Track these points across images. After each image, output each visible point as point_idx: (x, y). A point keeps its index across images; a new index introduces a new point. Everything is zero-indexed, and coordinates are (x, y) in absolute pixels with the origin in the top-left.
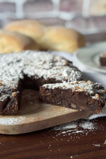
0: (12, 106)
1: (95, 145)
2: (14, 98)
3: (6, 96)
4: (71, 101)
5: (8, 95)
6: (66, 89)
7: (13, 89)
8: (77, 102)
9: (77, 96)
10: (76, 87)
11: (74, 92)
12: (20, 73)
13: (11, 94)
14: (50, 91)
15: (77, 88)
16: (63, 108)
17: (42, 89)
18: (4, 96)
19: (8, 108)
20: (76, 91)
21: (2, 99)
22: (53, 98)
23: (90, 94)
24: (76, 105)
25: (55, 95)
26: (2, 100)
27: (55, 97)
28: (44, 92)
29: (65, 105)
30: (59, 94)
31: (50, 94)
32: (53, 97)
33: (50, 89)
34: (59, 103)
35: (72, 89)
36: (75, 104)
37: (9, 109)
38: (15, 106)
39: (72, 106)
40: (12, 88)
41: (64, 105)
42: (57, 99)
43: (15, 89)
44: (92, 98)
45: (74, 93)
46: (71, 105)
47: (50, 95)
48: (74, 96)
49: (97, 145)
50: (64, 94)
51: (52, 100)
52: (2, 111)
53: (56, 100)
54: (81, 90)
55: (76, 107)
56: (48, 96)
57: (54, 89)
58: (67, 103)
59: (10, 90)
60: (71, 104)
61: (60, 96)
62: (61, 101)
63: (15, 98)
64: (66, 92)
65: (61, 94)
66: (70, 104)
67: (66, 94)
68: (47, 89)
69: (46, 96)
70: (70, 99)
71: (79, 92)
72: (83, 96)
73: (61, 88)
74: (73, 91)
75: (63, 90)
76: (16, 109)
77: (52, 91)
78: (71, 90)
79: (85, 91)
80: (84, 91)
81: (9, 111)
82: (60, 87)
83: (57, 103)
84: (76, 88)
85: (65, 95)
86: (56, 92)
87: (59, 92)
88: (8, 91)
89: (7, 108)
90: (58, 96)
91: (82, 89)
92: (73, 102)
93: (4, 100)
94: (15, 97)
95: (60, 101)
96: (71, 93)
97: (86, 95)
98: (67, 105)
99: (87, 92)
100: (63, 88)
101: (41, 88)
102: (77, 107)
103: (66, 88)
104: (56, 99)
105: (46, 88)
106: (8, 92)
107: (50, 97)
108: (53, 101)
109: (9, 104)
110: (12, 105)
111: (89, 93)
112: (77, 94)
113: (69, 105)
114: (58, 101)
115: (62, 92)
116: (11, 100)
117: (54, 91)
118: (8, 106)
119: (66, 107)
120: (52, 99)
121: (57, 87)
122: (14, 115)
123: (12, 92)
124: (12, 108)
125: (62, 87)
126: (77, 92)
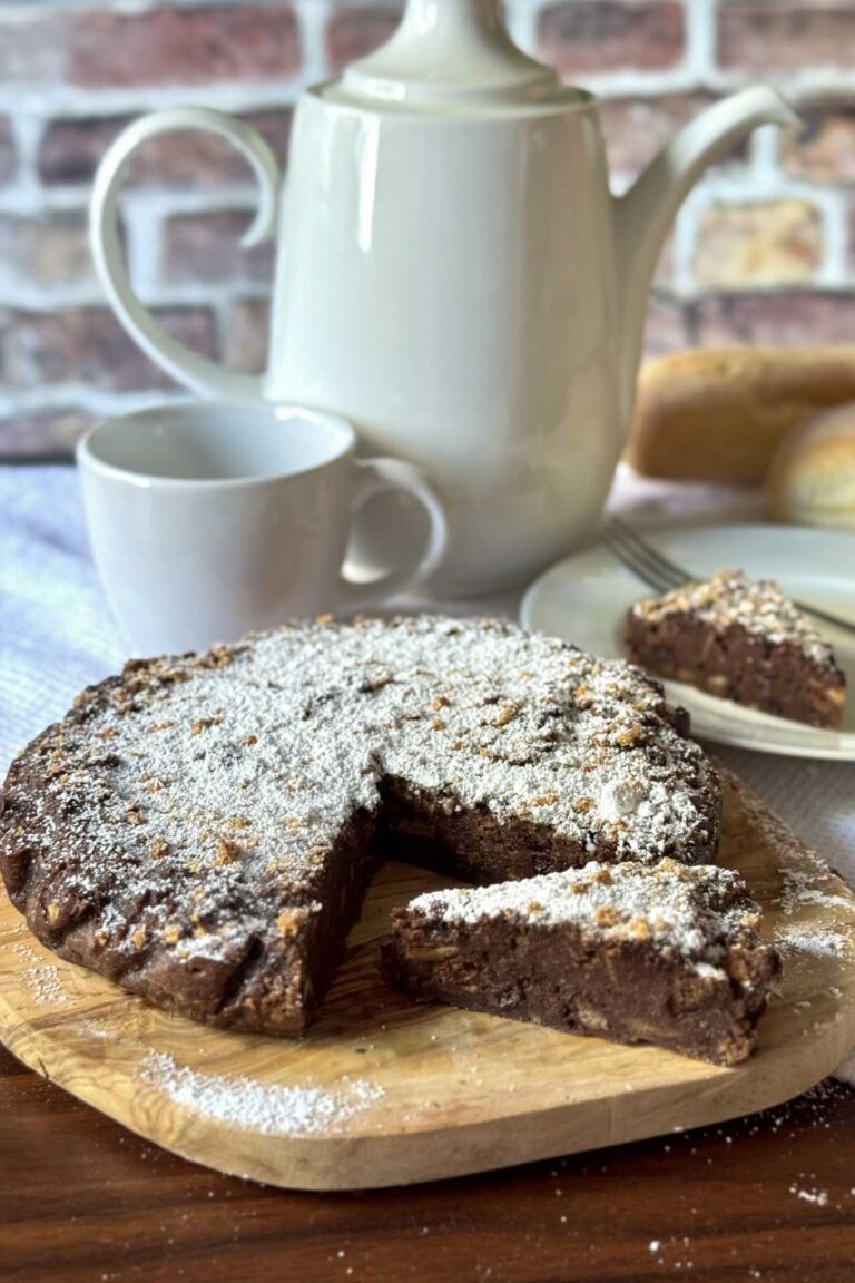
0: (267, 991)
1: (803, 1194)
2: (282, 945)
3: (239, 934)
4: (577, 992)
5: (255, 924)
6: (551, 922)
7: (288, 888)
8: (609, 999)
9: (608, 962)
10: (602, 914)
11: (591, 944)
12: (364, 773)
13: (277, 916)
14: (454, 934)
15: (611, 916)
16: (529, 1025)
17: (408, 925)
18: (229, 930)
19: (249, 1002)
20: (609, 934)
21: (218, 947)
22: (474, 974)
23: (685, 951)
24: (606, 1014)
25: (485, 956)
26: (218, 957)
27: (480, 969)
28: (417, 939)
29: (541, 1008)
30: (505, 954)
31: (453, 949)
32: (469, 967)
33: (453, 923)
34: (504, 1003)
35: (584, 926)
36: (599, 1007)
37: (253, 1007)
38: (284, 994)
39: (584, 1020)
40: (286, 883)
41: (537, 1013)
42: (494, 978)
43: (302, 891)
44: (695, 975)
45: (595, 949)
46: (576, 1010)
47: (454, 956)
48: (595, 961)
49: (810, 1193)
50: (537, 950)
51: (468, 984)
52: (218, 1010)
53: (488, 982)
54: (633, 928)
55: (604, 1023)
56: (441, 962)
57: (475, 926)
58: (551, 1000)
59: (273, 893)
60: (580, 1006)
61: (512, 960)
62: (516, 988)
63: (286, 950)
64: (546, 942)
65: (518, 951)
66: (571, 1007)
67: (550, 950)
68: (438, 924)
69: (431, 963)
70: (569, 980)
71: (626, 942)
72: (647, 964)
73: (518, 917)
74: (589, 935)
75: (527, 929)
76: (289, 1006)
77: (467, 937)
78: (578, 931)
79: (658, 935)
80: (652, 940)
81: (255, 1017)
82: (510, 911)
83: (495, 1003)
84: (607, 919)
85: (539, 954)
86: (487, 940)
87: (508, 941)
88: (264, 896)
89: (245, 998)
90: (503, 960)
91: (641, 926)
92: (589, 998)
93: (227, 956)
94: (290, 940)
95: (510, 988)
96: (576, 950)
97: (663, 961)
98: (553, 1010)
99: (669, 944)
100: (532, 919)
101: (403, 915)
102: (609, 1025)
103: (547, 917)
104: (485, 977)
105: (430, 916)
106: (260, 903)
107: (455, 967)
108: (473, 988)
109: (254, 979)
110: (271, 983)
111: (679, 947)
112: (610, 953)
113: (568, 1012)
114: (501, 986)
115: (523, 941)
116: (267, 957)
117: (478, 932)
118: (250, 986)
119: (546, 1023)
120: (467, 978)
121: (493, 914)
122: (286, 1037)
123: (284, 903)
124: (269, 1004)
125: (524, 912)
126: (613, 944)
